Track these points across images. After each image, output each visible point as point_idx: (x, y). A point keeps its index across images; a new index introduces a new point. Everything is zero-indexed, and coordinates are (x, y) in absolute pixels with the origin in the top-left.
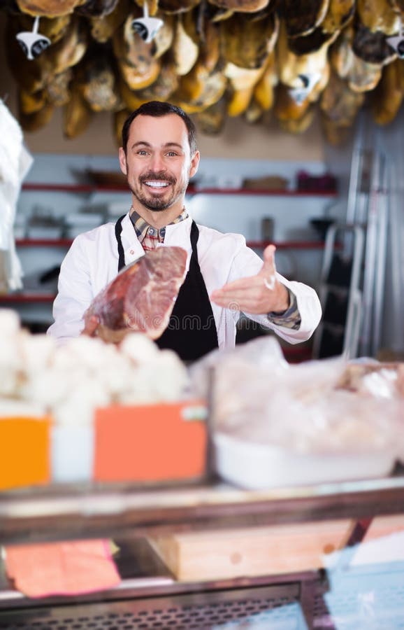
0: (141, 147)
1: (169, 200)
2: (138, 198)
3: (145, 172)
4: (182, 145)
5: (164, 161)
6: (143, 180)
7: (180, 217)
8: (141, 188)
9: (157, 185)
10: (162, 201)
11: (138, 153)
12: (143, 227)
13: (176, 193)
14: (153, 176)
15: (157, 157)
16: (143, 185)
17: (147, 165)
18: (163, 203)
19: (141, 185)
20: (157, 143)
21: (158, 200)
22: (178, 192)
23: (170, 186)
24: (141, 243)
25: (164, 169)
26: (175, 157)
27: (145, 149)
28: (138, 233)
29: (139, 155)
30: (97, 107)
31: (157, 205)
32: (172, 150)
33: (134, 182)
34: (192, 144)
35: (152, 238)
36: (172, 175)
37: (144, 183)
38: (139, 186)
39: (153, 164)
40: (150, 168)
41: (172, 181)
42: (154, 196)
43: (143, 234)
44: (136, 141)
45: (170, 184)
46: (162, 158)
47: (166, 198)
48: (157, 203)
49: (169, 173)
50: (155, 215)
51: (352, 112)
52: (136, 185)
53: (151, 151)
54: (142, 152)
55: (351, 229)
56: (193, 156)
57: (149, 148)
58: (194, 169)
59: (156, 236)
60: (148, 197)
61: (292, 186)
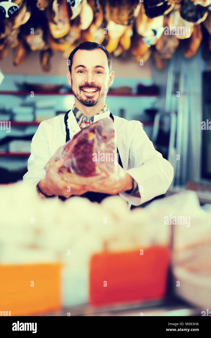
0: (81, 68)
1: (97, 100)
2: (78, 99)
3: (83, 83)
4: (104, 67)
5: (94, 77)
6: (81, 88)
7: (103, 110)
8: (80, 93)
9: (90, 91)
10: (93, 101)
11: (78, 72)
12: (80, 116)
13: (101, 95)
14: (87, 85)
15: (90, 74)
16: (81, 91)
17: (84, 79)
18: (94, 102)
19: (80, 91)
20: (90, 66)
21: (90, 100)
22: (102, 95)
23: (98, 92)
24: (80, 126)
25: (94, 81)
26: (101, 74)
27: (82, 69)
28: (78, 120)
29: (79, 73)
30: (34, 48)
31: (89, 103)
32: (98, 70)
33: (76, 89)
34: (110, 66)
35: (86, 122)
36: (99, 85)
37: (82, 90)
38: (79, 91)
39: (88, 78)
40: (86, 81)
41: (99, 89)
42: (88, 97)
43: (81, 120)
44: (77, 65)
45: (97, 90)
46: (93, 74)
47: (95, 99)
48: (90, 101)
49: (97, 84)
50: (88, 109)
51: (172, 50)
52: (77, 91)
53: (86, 71)
54: (81, 72)
55: (168, 114)
56: (111, 74)
57: (85, 69)
58: (111, 81)
59: (89, 121)
60: (84, 98)
61: (134, 91)
